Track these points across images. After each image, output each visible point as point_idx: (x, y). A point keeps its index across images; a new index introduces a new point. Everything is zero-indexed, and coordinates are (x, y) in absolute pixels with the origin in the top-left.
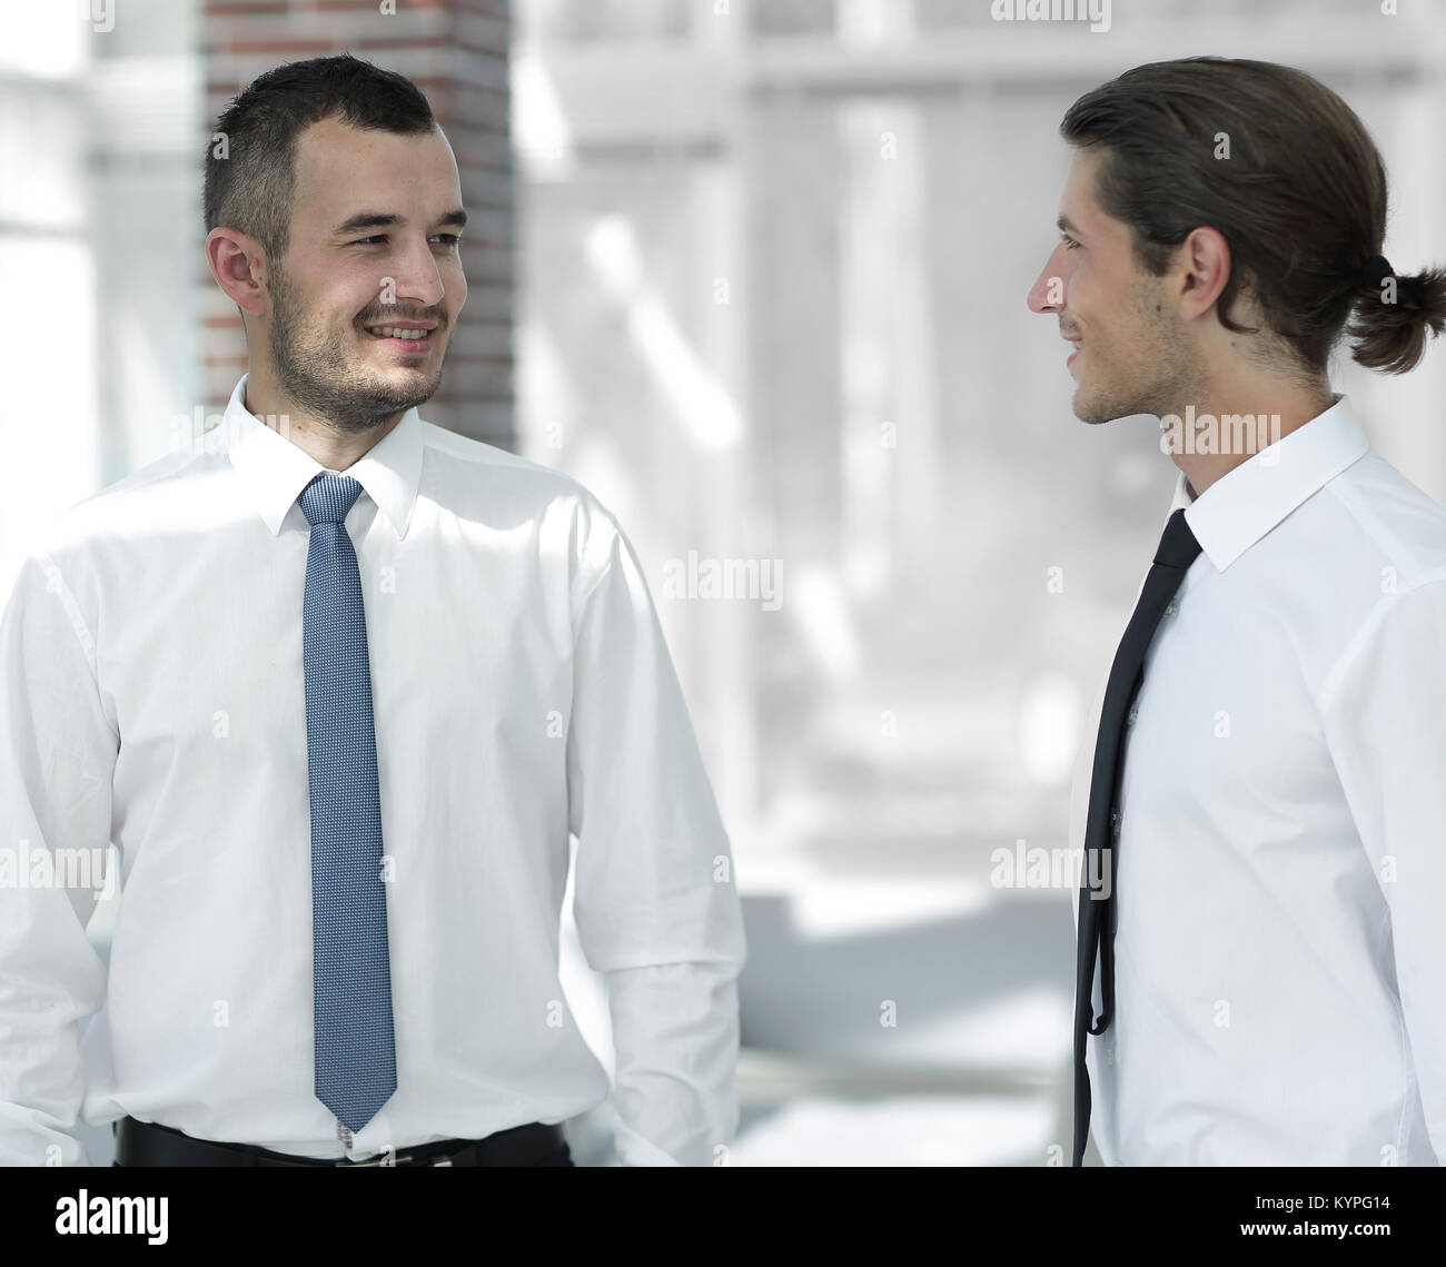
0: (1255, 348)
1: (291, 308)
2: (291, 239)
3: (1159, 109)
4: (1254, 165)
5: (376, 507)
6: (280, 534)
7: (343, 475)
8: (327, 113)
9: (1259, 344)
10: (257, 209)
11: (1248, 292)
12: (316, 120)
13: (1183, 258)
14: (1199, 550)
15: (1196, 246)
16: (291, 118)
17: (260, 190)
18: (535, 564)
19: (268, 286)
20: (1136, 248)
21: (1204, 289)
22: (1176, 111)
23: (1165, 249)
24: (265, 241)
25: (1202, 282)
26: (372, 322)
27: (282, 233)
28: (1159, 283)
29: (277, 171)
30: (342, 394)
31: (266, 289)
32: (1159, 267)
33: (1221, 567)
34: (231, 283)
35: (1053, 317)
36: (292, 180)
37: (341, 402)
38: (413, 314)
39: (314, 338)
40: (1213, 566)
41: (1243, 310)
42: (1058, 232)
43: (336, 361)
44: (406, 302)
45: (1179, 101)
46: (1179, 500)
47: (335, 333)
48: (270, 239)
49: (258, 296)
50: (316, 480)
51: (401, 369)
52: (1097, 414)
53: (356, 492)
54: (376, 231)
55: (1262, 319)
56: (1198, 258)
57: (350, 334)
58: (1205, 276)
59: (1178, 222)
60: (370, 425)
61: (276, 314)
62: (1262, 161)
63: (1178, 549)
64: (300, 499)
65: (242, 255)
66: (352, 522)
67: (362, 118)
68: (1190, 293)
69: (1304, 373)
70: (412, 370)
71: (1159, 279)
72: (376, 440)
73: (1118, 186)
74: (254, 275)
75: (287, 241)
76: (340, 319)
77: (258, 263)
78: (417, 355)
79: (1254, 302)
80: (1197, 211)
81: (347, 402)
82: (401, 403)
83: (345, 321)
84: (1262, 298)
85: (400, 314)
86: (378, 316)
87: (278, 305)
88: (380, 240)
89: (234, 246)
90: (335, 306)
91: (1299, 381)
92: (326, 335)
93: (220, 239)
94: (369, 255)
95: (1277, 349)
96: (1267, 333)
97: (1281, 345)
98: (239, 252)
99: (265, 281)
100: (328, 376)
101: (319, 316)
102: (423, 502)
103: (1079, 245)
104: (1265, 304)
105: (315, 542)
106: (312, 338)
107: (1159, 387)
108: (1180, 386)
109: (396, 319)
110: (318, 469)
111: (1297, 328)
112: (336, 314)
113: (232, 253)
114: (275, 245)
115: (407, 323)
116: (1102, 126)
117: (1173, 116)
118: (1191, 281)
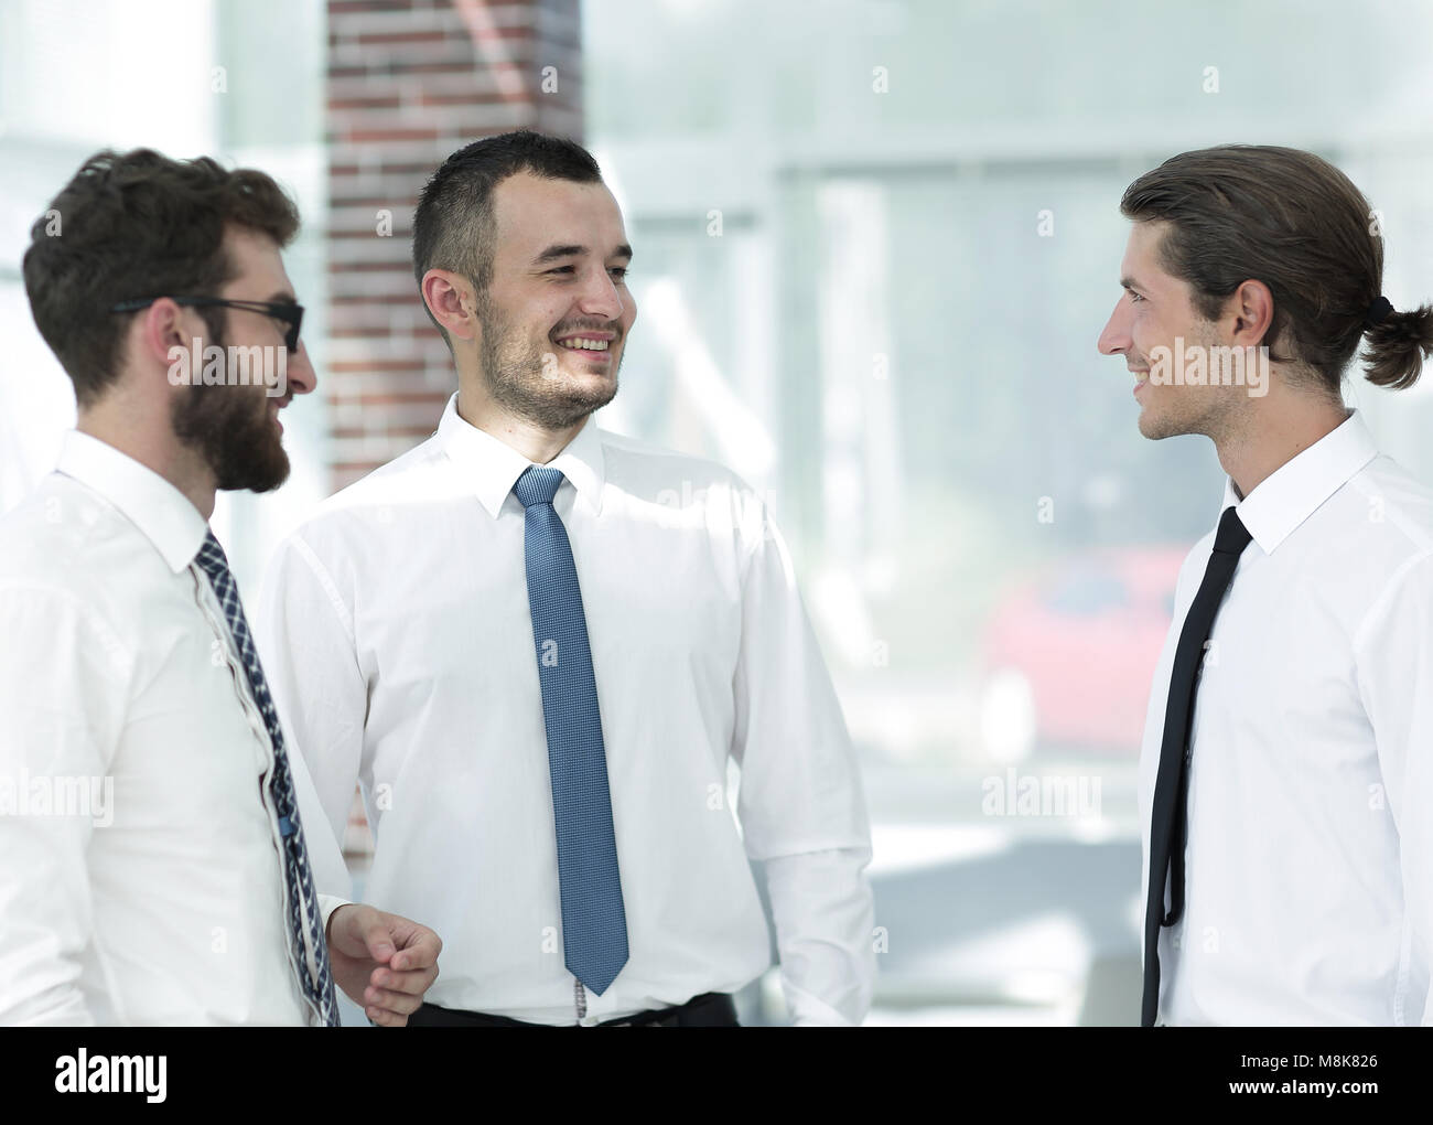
0: (1291, 375)
1: (498, 327)
2: (496, 273)
3: (1206, 188)
4: (1289, 231)
5: (575, 490)
6: (500, 515)
7: (549, 466)
8: (516, 169)
9: (1294, 372)
10: (464, 252)
11: (1287, 330)
12: (508, 175)
13: (1234, 306)
14: (1249, 538)
15: (1245, 296)
16: (488, 177)
17: (467, 236)
18: (705, 542)
19: (478, 313)
20: (1192, 300)
21: (1253, 329)
22: (1221, 190)
23: (1219, 299)
24: (472, 277)
25: (1250, 325)
26: (563, 334)
27: (487, 269)
28: (1215, 327)
29: (480, 219)
30: (543, 398)
31: (475, 316)
32: (1214, 314)
33: (1268, 550)
34: (446, 315)
35: (1121, 357)
36: (494, 224)
37: (542, 405)
38: (598, 326)
39: (518, 350)
40: (1263, 551)
41: (1283, 345)
42: (1123, 290)
43: (537, 368)
44: (592, 317)
45: (1222, 182)
46: (1230, 500)
47: (535, 345)
48: (477, 274)
49: (468, 323)
50: (528, 470)
51: (590, 376)
52: (1158, 433)
53: (559, 480)
54: (564, 261)
55: (1297, 351)
56: (1246, 304)
57: (547, 344)
58: (1252, 318)
59: (1227, 278)
60: (566, 426)
61: (485, 337)
62: (1294, 228)
63: (1233, 538)
64: (514, 490)
65: (452, 290)
66: (559, 502)
67: (547, 170)
68: (1241, 333)
69: (1328, 393)
70: (598, 376)
71: (1214, 324)
72: (572, 437)
73: (1177, 251)
74: (464, 306)
75: (492, 275)
76: (539, 331)
77: (467, 296)
78: (601, 363)
79: (1291, 338)
80: (1246, 270)
81: (547, 405)
82: (590, 404)
83: (543, 332)
84: (1297, 336)
85: (586, 327)
86: (568, 329)
87: (486, 328)
88: (569, 270)
89: (446, 283)
90: (535, 320)
91: (1324, 399)
92: (529, 346)
93: (432, 280)
94: (559, 281)
95: (1308, 375)
96: (1301, 362)
97: (1310, 371)
98: (450, 288)
99: (474, 309)
100: (531, 384)
101: (522, 330)
102: (609, 487)
103: (1144, 299)
104: (1299, 340)
105: (530, 519)
106: (515, 352)
107: (1214, 409)
108: (1232, 408)
109: (583, 330)
110: (527, 464)
111: (1322, 357)
112: (536, 328)
113: (445, 290)
114: (482, 279)
115: (593, 334)
116: (1162, 204)
117: (1220, 194)
118: (1241, 324)
